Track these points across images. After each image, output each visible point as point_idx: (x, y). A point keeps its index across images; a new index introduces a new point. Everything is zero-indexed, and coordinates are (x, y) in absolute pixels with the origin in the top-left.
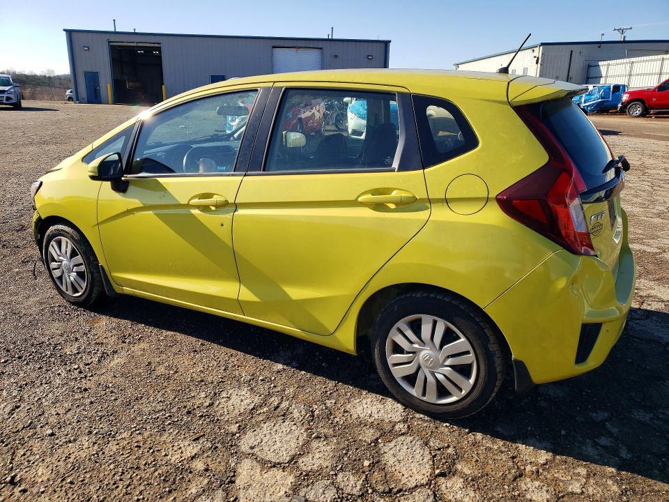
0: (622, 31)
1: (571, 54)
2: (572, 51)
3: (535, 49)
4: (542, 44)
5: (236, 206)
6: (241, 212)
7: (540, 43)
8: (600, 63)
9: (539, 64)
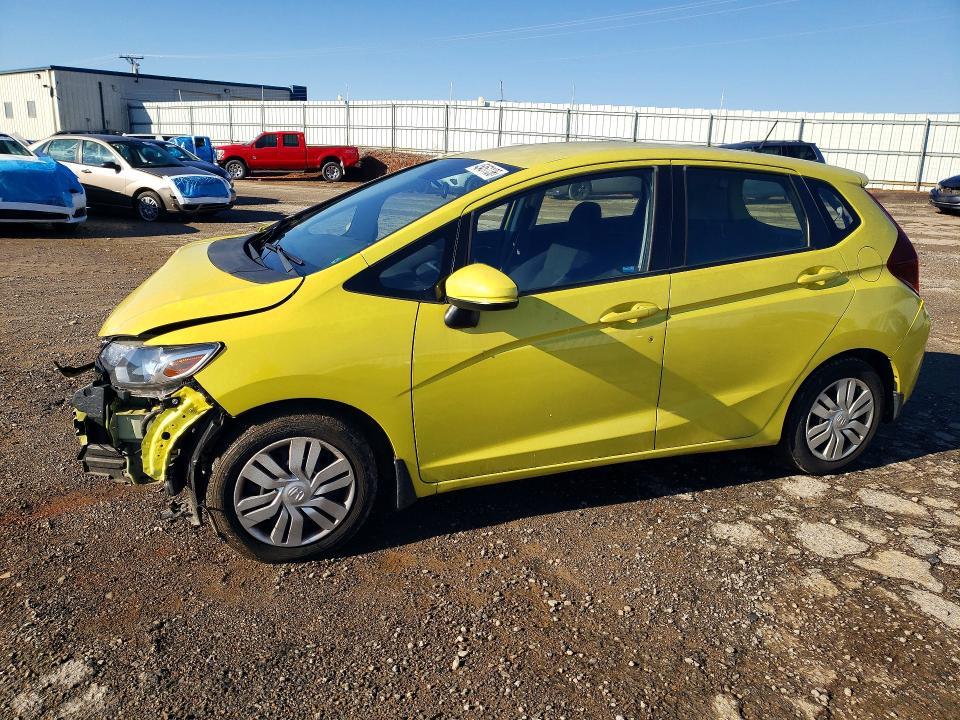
0: (132, 60)
1: (100, 88)
2: (100, 84)
3: (41, 73)
4: (53, 68)
5: (668, 313)
6: (674, 318)
7: (48, 65)
8: (145, 104)
9: (55, 98)
